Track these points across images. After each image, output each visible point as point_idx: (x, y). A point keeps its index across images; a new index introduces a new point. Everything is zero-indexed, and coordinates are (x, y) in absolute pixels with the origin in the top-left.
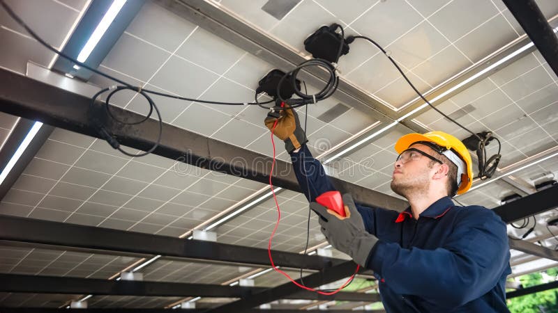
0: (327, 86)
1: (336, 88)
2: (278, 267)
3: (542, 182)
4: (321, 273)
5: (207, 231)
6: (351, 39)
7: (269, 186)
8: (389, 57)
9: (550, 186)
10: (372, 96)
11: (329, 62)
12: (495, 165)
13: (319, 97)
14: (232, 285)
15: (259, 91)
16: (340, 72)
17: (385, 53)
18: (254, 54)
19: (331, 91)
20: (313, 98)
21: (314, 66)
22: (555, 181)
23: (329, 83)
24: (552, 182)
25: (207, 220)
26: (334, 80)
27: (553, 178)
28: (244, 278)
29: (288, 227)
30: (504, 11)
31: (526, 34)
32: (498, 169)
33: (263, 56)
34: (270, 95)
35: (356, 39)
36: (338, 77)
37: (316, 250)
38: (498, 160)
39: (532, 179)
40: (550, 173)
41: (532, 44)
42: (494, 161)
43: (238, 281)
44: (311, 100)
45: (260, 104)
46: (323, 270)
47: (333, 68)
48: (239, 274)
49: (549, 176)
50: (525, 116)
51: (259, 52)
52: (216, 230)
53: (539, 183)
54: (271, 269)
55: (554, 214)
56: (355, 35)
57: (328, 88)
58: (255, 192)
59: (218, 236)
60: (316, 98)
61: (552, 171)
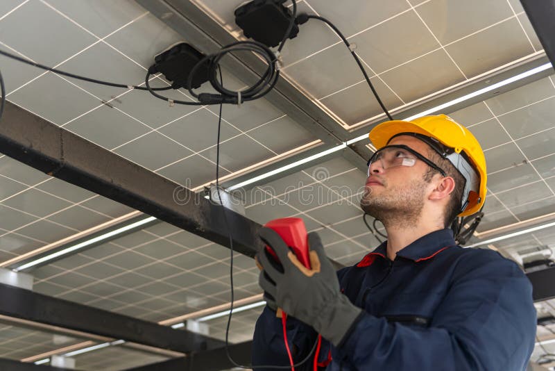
0: (261, 81)
1: (272, 86)
2: (121, 342)
3: (534, 259)
4: (188, 358)
5: (19, 271)
6: (304, 18)
7: (137, 212)
8: (353, 53)
9: (544, 267)
10: (317, 102)
11: (265, 46)
12: (474, 227)
13: (247, 96)
14: (38, 363)
15: (152, 70)
16: (282, 64)
17: (348, 45)
18: (159, 17)
19: (265, 89)
20: (237, 97)
21: (247, 52)
22: (550, 261)
23: (263, 79)
24: (547, 261)
25: (21, 254)
26: (271, 74)
27: (549, 256)
28: (59, 355)
29: (148, 281)
30: (519, 15)
31: (543, 51)
32: (476, 234)
33: (171, 23)
34: (169, 79)
35: (310, 19)
36: (278, 72)
37: (185, 322)
38: (479, 220)
39: (520, 253)
40: (547, 247)
41: (549, 65)
42: (473, 220)
43: (50, 357)
44: (234, 98)
45: (152, 90)
46: (192, 355)
47: (272, 58)
48: (54, 347)
49: (545, 253)
50: (525, 161)
51: (167, 15)
52: (33, 271)
53: (530, 261)
54: (107, 344)
55: (543, 308)
56: (309, 14)
57: (261, 85)
58: (109, 219)
59: (35, 281)
60: (242, 97)
61: (549, 246)
